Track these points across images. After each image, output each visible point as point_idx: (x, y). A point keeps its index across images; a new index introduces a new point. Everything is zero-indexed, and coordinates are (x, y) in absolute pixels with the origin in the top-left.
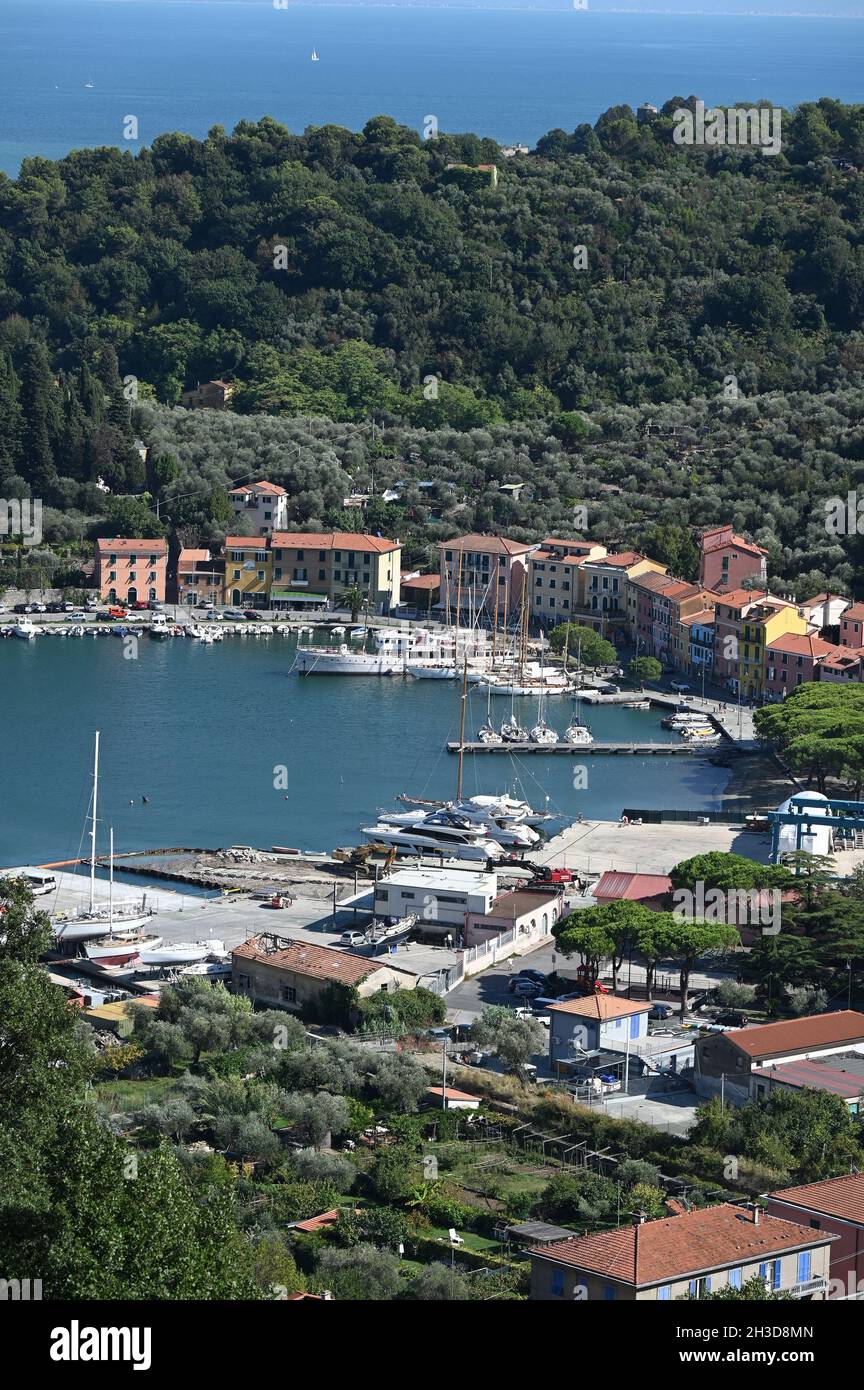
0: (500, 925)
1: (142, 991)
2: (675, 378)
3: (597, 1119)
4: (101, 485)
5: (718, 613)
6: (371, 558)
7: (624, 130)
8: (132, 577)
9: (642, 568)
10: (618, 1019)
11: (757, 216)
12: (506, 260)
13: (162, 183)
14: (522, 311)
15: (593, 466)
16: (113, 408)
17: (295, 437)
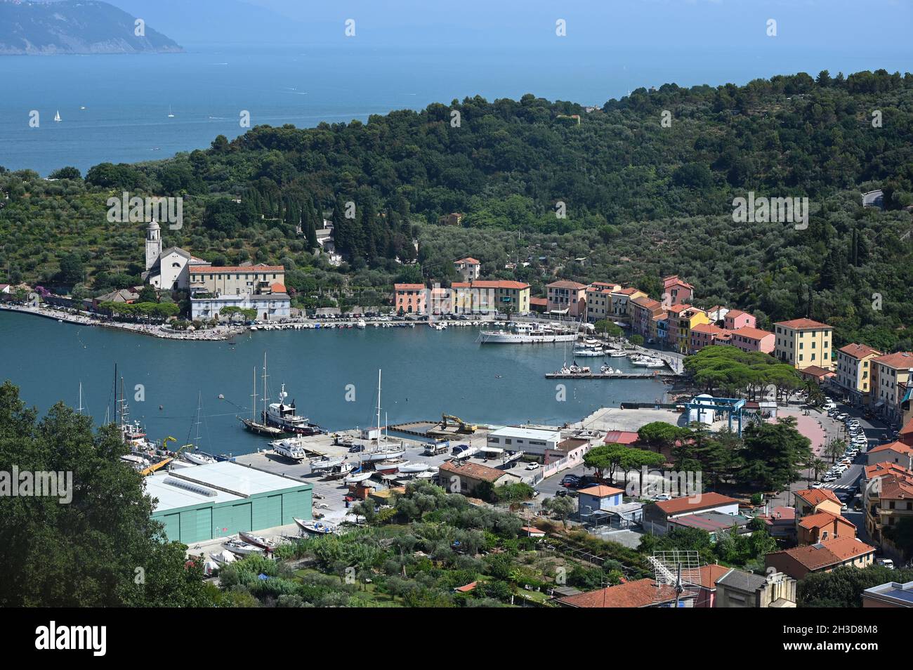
0: (561, 456)
1: (399, 485)
2: (658, 210)
3: (597, 541)
4: (397, 260)
5: (669, 315)
6: (516, 291)
7: (638, 99)
8: (410, 301)
9: (637, 295)
10: (609, 496)
11: (697, 137)
12: (584, 158)
13: (431, 125)
14: (591, 180)
15: (617, 249)
16: (403, 226)
17: (485, 238)
